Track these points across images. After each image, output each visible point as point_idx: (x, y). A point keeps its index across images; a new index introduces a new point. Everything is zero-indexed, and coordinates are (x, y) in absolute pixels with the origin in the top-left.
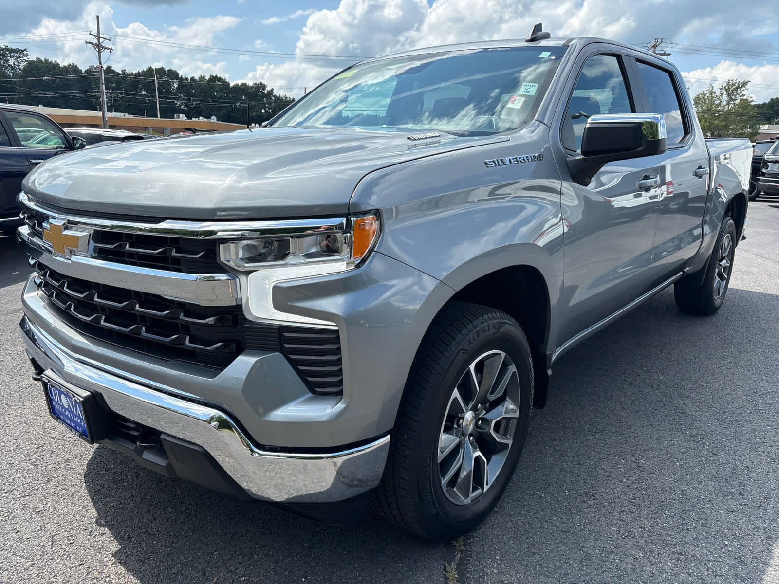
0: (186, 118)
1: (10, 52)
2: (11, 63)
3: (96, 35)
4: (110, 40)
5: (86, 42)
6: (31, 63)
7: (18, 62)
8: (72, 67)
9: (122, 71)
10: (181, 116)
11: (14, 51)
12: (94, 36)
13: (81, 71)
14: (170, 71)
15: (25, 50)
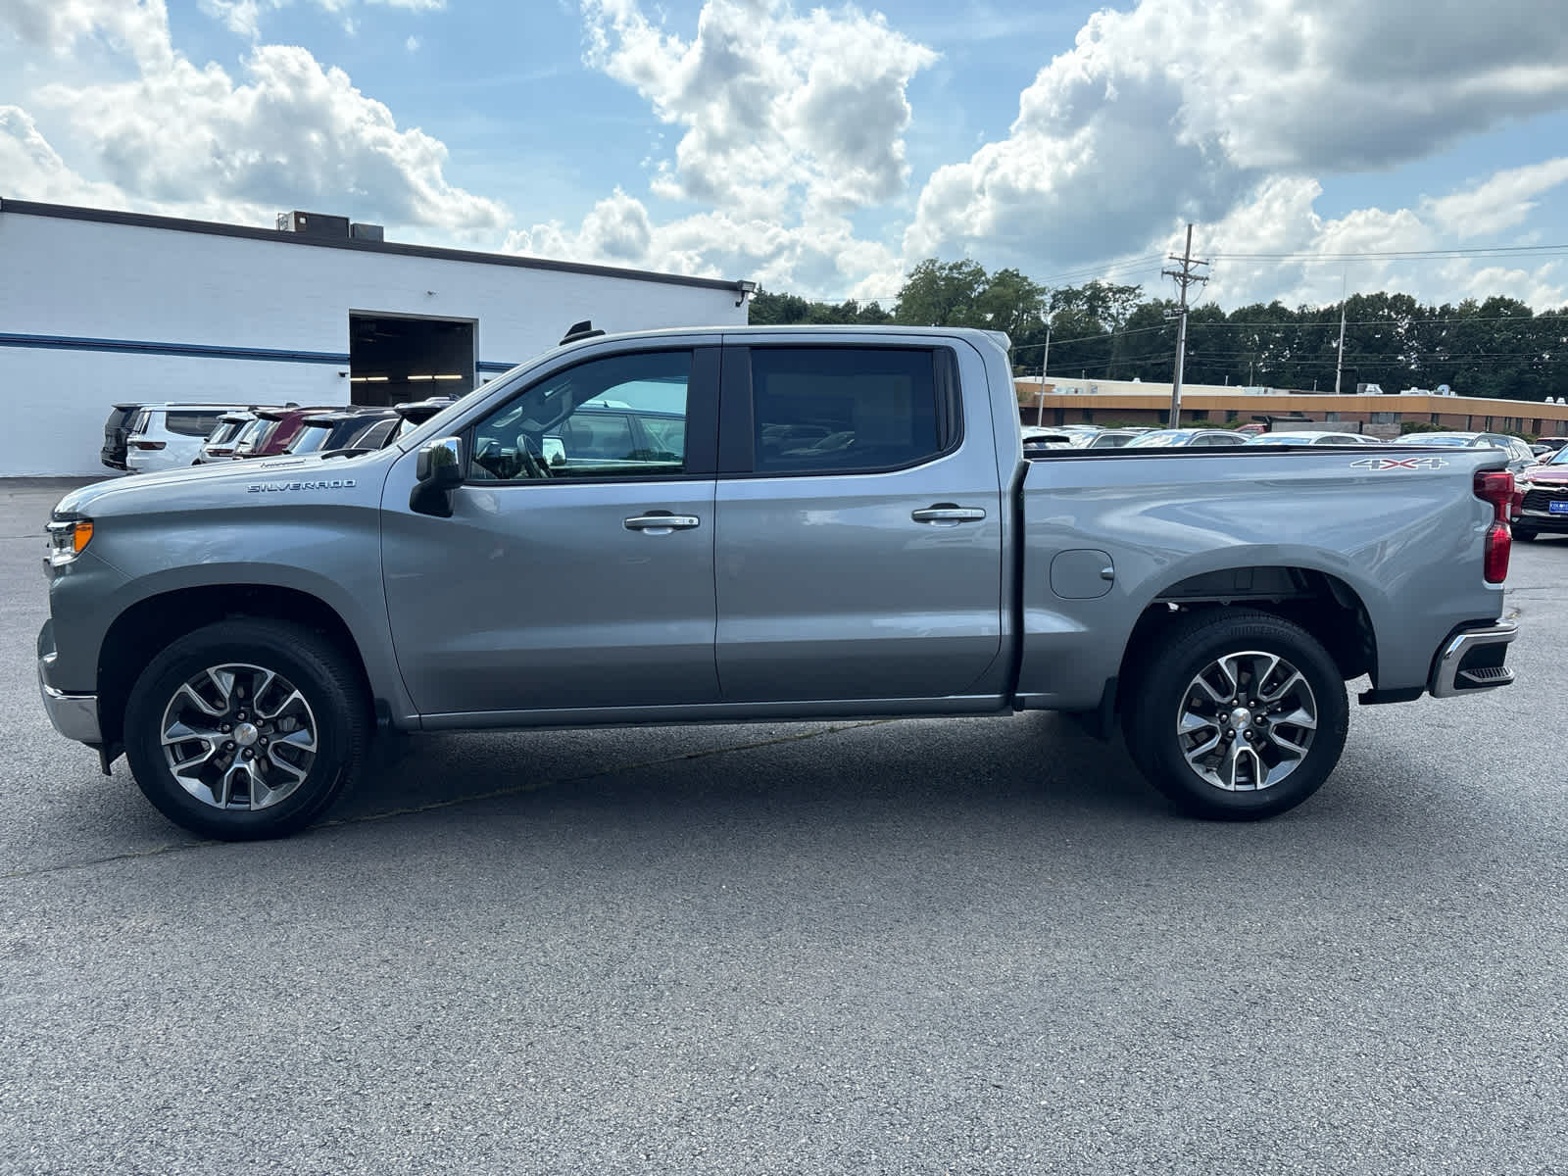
0: (1381, 392)
1: (1115, 293)
2: (1113, 311)
3: (1181, 257)
4: (1207, 264)
5: (1163, 273)
6: (1141, 308)
7: (1124, 308)
8: (1210, 310)
9: (1300, 308)
10: (1370, 387)
11: (1122, 291)
12: (1177, 261)
13: (1224, 315)
14: (1398, 298)
15: (1138, 287)
